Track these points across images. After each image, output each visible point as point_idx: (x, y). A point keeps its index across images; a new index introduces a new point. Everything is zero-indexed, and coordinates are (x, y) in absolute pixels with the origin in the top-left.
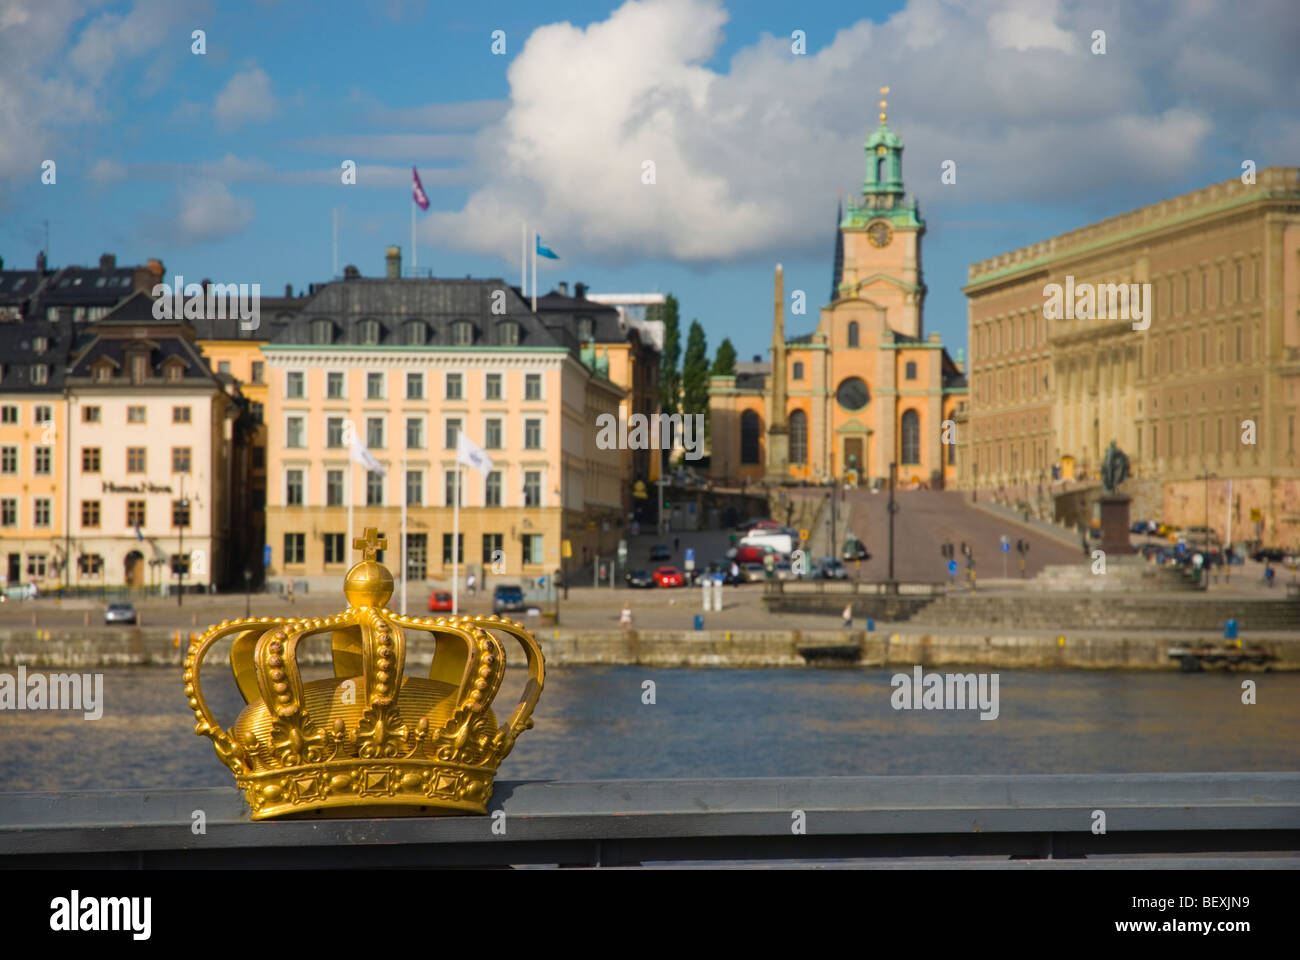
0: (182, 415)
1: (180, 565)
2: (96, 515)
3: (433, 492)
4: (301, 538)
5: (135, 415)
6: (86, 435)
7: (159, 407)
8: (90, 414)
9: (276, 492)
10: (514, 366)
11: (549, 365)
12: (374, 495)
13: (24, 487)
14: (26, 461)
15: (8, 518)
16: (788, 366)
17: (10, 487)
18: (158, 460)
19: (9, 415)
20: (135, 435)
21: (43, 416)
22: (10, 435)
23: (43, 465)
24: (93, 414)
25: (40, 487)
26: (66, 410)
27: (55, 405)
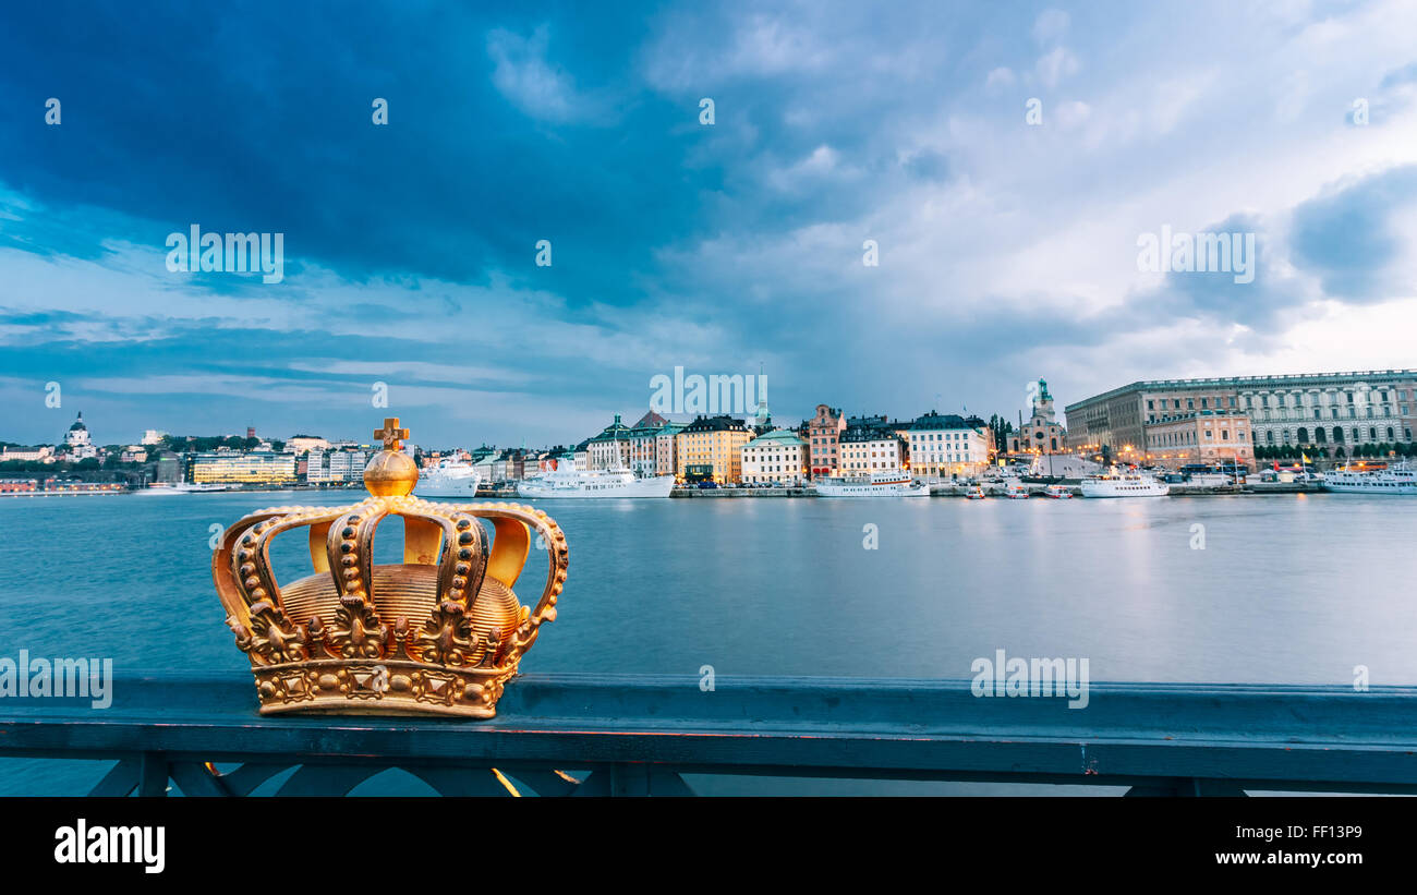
0: (892, 445)
2: (876, 466)
5: (882, 445)
6: (873, 450)
7: (887, 443)
9: (912, 460)
10: (961, 433)
11: (971, 433)
12: (933, 460)
13: (862, 460)
14: (861, 455)
15: (859, 466)
16: (1023, 430)
17: (859, 460)
18: (888, 455)
19: (858, 446)
20: (883, 449)
21: (864, 446)
22: (858, 450)
23: (865, 456)
24: (874, 446)
25: (865, 460)
26: (869, 445)
27: (866, 444)
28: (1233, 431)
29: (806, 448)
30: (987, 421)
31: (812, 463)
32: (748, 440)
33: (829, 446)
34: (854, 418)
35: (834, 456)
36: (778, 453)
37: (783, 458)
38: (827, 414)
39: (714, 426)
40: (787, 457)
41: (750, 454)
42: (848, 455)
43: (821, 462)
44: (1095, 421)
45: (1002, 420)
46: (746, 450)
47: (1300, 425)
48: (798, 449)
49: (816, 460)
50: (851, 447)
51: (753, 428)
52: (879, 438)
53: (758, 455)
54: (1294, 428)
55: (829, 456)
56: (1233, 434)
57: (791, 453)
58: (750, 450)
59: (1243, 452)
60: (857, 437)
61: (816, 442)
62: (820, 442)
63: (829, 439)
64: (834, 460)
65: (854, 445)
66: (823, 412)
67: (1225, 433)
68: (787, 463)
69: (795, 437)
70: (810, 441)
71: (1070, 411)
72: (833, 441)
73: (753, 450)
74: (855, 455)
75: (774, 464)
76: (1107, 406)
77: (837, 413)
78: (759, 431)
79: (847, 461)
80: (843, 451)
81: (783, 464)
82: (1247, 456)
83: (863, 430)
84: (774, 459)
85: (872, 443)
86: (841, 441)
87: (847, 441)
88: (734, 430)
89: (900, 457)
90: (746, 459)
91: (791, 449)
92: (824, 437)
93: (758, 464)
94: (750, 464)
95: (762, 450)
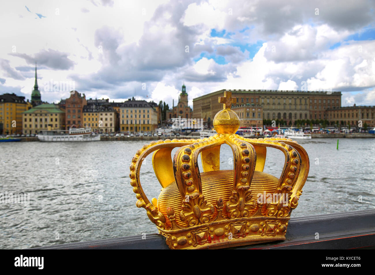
0: (111, 115)
1: (111, 130)
3: (138, 123)
4: (124, 127)
5: (106, 115)
6: (101, 117)
7: (109, 114)
9: (121, 123)
10: (146, 110)
11: (150, 110)
12: (132, 123)
14: (95, 119)
15: (93, 125)
16: (174, 109)
17: (93, 122)
18: (109, 119)
19: (93, 115)
20: (106, 117)
21: (96, 115)
22: (93, 117)
24: (102, 115)
25: (96, 122)
26: (99, 114)
27: (98, 114)
28: (257, 113)
29: (63, 115)
30: (158, 104)
31: (67, 123)
32: (27, 108)
33: (77, 114)
34: (91, 99)
35: (80, 119)
36: (46, 117)
37: (49, 120)
38: (76, 96)
40: (52, 120)
41: (28, 117)
42: (87, 120)
43: (72, 123)
44: (205, 106)
45: (165, 103)
46: (26, 115)
47: (279, 112)
48: (58, 115)
49: (69, 121)
50: (89, 115)
51: (30, 101)
52: (104, 111)
53: (33, 117)
54: (277, 112)
55: (77, 119)
56: (256, 115)
57: (54, 117)
58: (28, 115)
59: (259, 122)
60: (92, 109)
61: (69, 112)
62: (72, 112)
63: (77, 110)
64: (79, 122)
65: (91, 114)
67: (254, 114)
68: (52, 123)
69: (56, 108)
70: (66, 111)
71: (195, 101)
72: (79, 111)
73: (30, 115)
74: (91, 120)
75: (43, 123)
76: (211, 100)
77: (82, 96)
78: (34, 104)
79: (86, 122)
80: (84, 117)
82: (260, 124)
83: (96, 105)
84: (43, 120)
85: (100, 114)
86: (84, 111)
87: (87, 112)
88: (18, 102)
89: (115, 121)
90: (26, 120)
91: (54, 115)
92: (74, 109)
93: (33, 123)
94: (28, 123)
95: (36, 115)
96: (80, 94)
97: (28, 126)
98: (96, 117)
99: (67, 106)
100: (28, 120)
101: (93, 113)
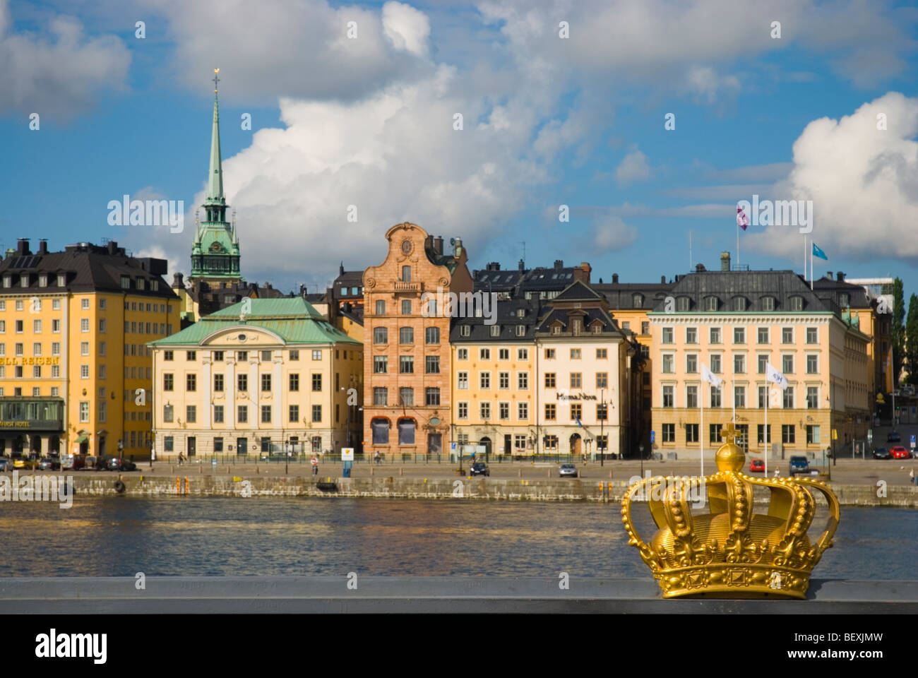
0: (602, 354)
1: (602, 442)
2: (553, 412)
3: (751, 400)
4: (672, 426)
5: (575, 354)
6: (547, 366)
7: (589, 349)
8: (550, 354)
9: (657, 400)
10: (800, 323)
11: (822, 323)
12: (715, 402)
13: (513, 396)
14: (514, 381)
15: (504, 414)
17: (505, 396)
18: (589, 380)
19: (504, 354)
20: (575, 366)
21: (523, 355)
22: (505, 366)
23: (523, 383)
25: (522, 396)
26: (536, 351)
27: (530, 348)
29: (349, 356)
31: (367, 398)
32: (176, 321)
33: (419, 350)
35: (432, 380)
36: (266, 368)
37: (280, 383)
38: (419, 252)
39: (70, 277)
40: (294, 383)
41: (180, 367)
42: (474, 380)
43: (392, 398)
46: (169, 356)
48: (327, 354)
49: (379, 392)
51: (188, 283)
52: (567, 333)
53: (204, 369)
55: (419, 380)
58: (180, 355)
61: (380, 337)
62: (393, 337)
63: (419, 328)
64: (432, 392)
65: (495, 349)
66: (406, 247)
68: (294, 398)
69: (317, 320)
70: (365, 335)
72: (432, 336)
73: (191, 356)
74: (495, 381)
75: (254, 398)
77: (448, 250)
78: (207, 297)
79: (471, 394)
80: (459, 365)
81: (280, 398)
84: (254, 383)
86: (456, 337)
87: (475, 339)
88: (133, 290)
89: (622, 391)
90: (169, 383)
91: (305, 354)
92: (405, 323)
93: (203, 397)
94: (179, 398)
95: (219, 356)
96: (441, 241)
97: (180, 414)
98: (522, 366)
99: (369, 307)
100: (180, 383)
101: (504, 346)
